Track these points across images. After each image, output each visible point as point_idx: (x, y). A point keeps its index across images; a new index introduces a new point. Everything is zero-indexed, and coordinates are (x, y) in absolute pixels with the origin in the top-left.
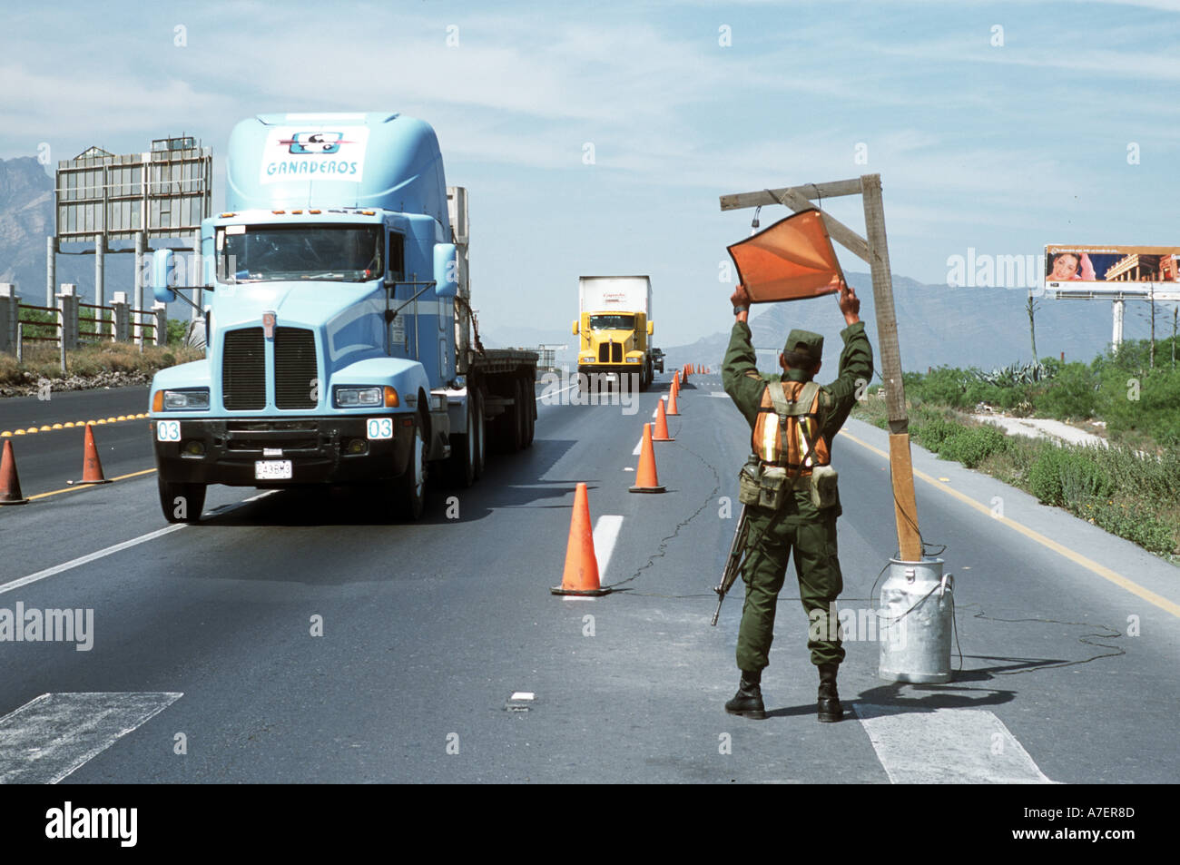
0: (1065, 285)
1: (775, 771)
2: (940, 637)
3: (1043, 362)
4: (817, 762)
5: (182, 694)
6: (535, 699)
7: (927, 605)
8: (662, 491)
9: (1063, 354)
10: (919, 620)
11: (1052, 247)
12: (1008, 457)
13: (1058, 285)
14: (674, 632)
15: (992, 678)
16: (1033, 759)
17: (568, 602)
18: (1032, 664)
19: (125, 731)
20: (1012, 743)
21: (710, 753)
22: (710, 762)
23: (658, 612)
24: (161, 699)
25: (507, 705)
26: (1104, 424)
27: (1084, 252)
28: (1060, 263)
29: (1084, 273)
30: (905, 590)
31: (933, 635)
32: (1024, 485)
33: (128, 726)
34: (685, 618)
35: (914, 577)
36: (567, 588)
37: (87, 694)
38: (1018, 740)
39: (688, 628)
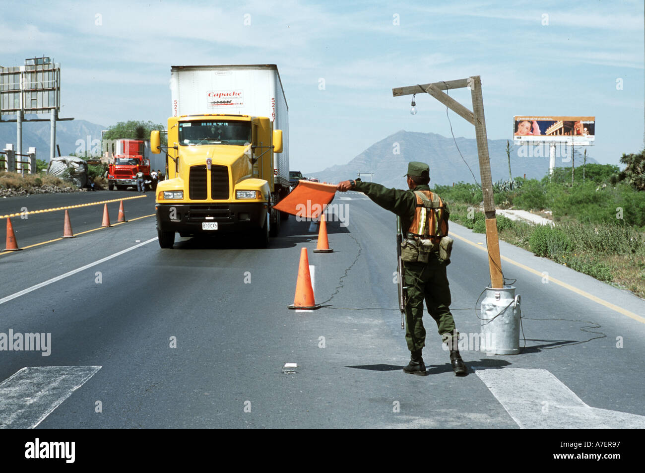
0: (525, 138)
1: (441, 404)
2: (514, 329)
3: (515, 179)
4: (462, 399)
5: (101, 367)
6: (298, 367)
7: (507, 312)
8: (331, 251)
9: (525, 175)
10: (502, 320)
11: (518, 117)
12: (513, 231)
13: (521, 138)
14: (363, 329)
15: (540, 351)
16: (578, 396)
17: (299, 313)
18: (559, 343)
19: (76, 388)
20: (563, 387)
21: (402, 395)
22: (404, 400)
23: (349, 318)
24: (90, 370)
25: (283, 370)
26: (551, 213)
27: (535, 120)
28: (522, 126)
29: (535, 131)
30: (494, 304)
31: (510, 328)
32: (524, 246)
33: (77, 385)
34: (366, 321)
35: (500, 297)
36: (297, 305)
37: (48, 367)
38: (566, 385)
39: (368, 327)
